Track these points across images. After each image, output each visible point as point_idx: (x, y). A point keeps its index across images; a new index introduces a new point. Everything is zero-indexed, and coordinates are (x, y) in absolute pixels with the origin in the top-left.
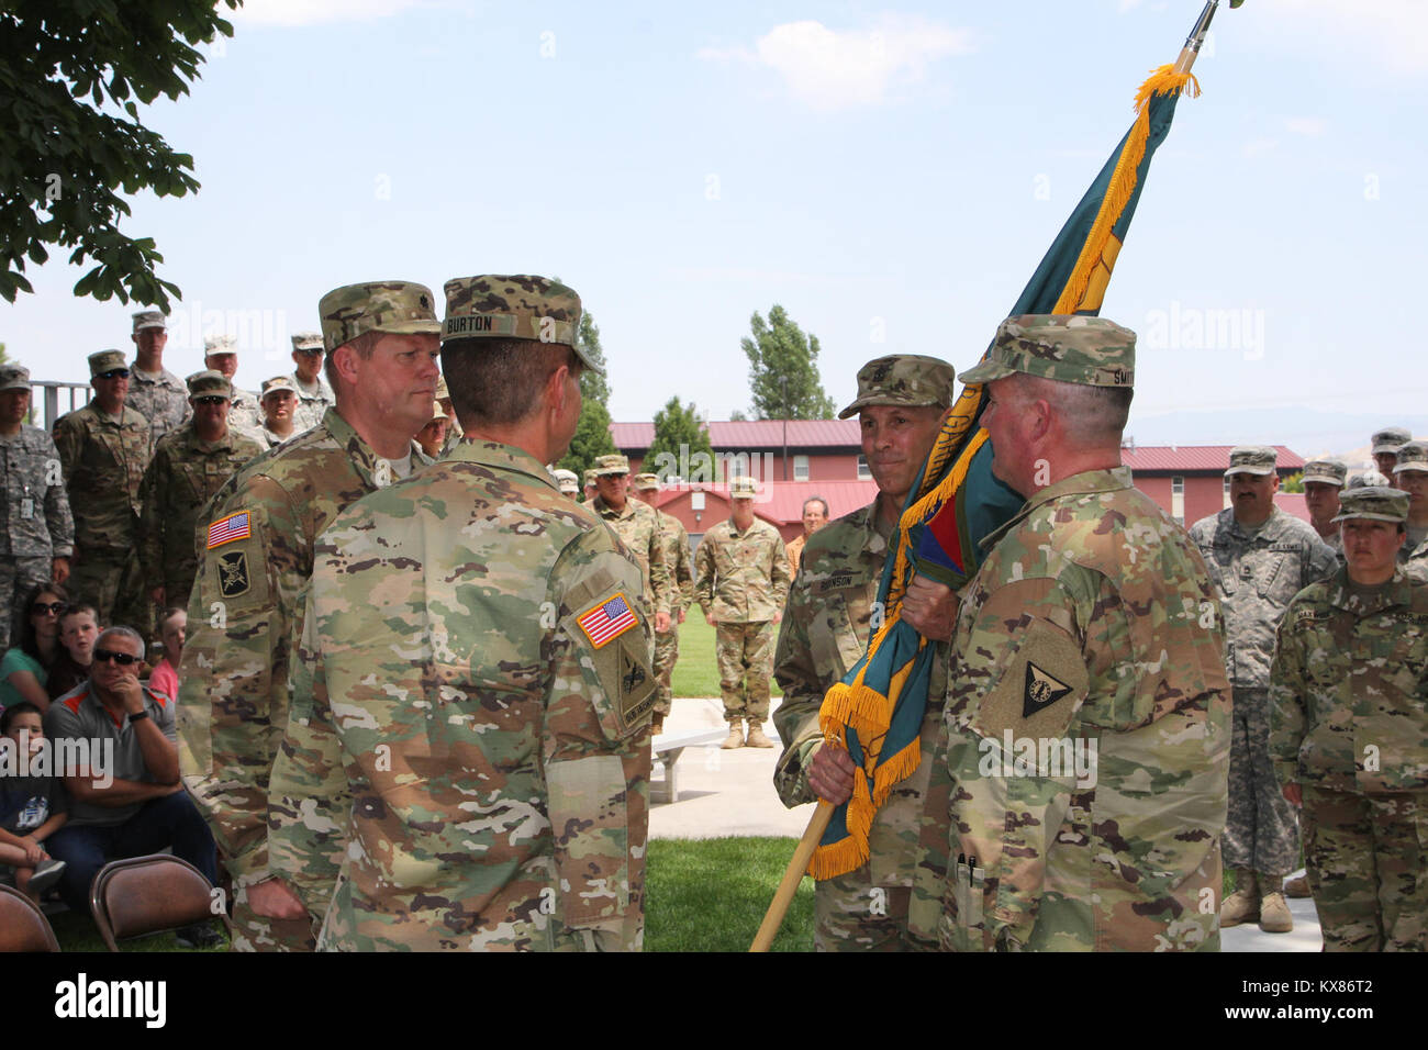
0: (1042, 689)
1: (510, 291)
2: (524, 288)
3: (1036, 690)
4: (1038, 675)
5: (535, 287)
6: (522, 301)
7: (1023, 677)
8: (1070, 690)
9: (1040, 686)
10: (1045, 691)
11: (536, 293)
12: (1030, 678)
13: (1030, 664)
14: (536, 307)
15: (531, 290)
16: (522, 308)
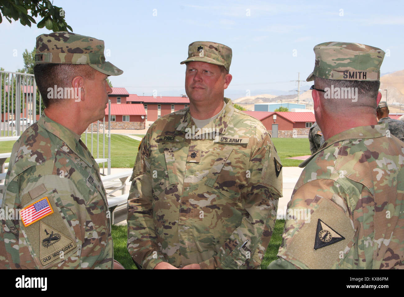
0: (326, 235)
1: (49, 41)
2: (55, 39)
3: (323, 235)
4: (325, 227)
5: (61, 38)
6: (55, 45)
7: (316, 227)
8: (343, 238)
9: (325, 233)
10: (328, 237)
11: (62, 41)
12: (319, 228)
13: (319, 220)
14: (62, 48)
15: (59, 40)
16: (55, 49)
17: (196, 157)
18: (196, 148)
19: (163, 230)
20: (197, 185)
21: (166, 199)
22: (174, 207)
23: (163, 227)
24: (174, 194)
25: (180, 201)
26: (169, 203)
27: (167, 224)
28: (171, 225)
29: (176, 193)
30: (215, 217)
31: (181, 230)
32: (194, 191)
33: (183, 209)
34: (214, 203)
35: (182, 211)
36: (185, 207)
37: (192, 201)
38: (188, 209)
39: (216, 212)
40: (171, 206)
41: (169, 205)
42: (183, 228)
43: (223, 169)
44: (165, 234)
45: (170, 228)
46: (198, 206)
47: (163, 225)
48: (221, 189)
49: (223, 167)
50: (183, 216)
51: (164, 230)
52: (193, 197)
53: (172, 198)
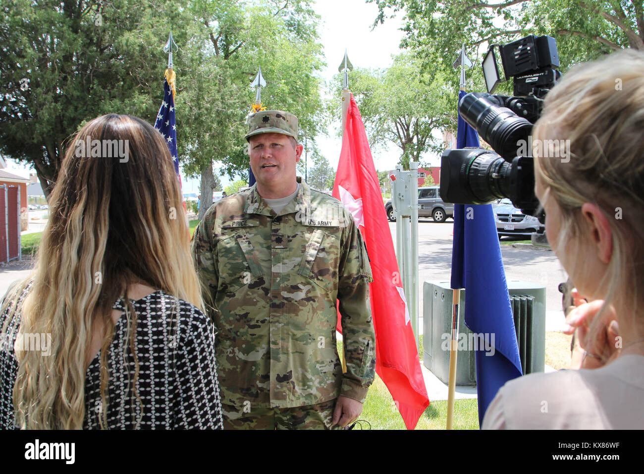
17: (282, 242)
18: (279, 232)
19: (247, 331)
20: (288, 275)
21: (251, 294)
22: (262, 303)
23: (247, 327)
24: (260, 287)
25: (269, 295)
26: (255, 298)
27: (253, 323)
28: (259, 324)
29: (264, 286)
30: (311, 311)
31: (274, 328)
32: (286, 283)
33: (275, 303)
34: (310, 295)
35: (274, 306)
36: (277, 302)
37: (285, 294)
38: (280, 303)
39: (312, 305)
40: (257, 301)
41: (255, 300)
42: (276, 326)
43: (318, 256)
44: (251, 335)
45: (259, 326)
46: (293, 299)
47: (247, 325)
48: (316, 279)
49: (317, 254)
50: (275, 312)
51: (249, 330)
52: (285, 289)
53: (259, 293)
